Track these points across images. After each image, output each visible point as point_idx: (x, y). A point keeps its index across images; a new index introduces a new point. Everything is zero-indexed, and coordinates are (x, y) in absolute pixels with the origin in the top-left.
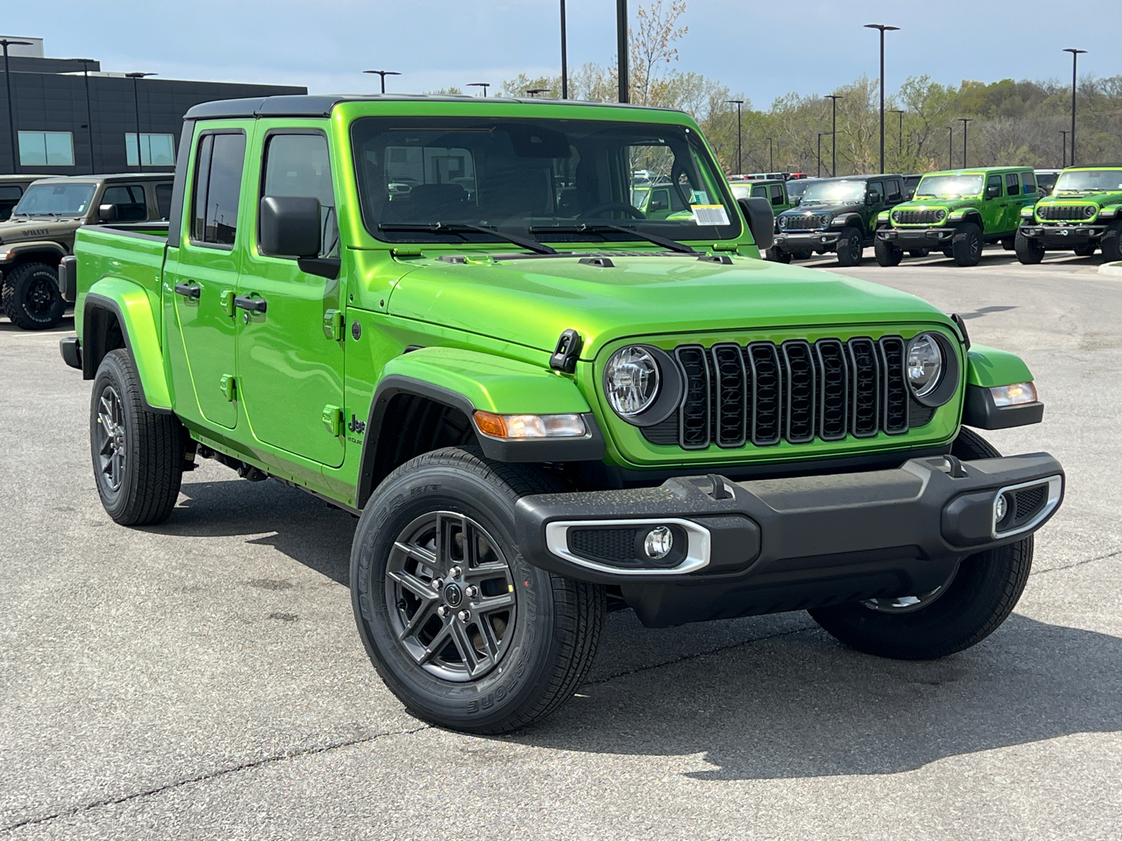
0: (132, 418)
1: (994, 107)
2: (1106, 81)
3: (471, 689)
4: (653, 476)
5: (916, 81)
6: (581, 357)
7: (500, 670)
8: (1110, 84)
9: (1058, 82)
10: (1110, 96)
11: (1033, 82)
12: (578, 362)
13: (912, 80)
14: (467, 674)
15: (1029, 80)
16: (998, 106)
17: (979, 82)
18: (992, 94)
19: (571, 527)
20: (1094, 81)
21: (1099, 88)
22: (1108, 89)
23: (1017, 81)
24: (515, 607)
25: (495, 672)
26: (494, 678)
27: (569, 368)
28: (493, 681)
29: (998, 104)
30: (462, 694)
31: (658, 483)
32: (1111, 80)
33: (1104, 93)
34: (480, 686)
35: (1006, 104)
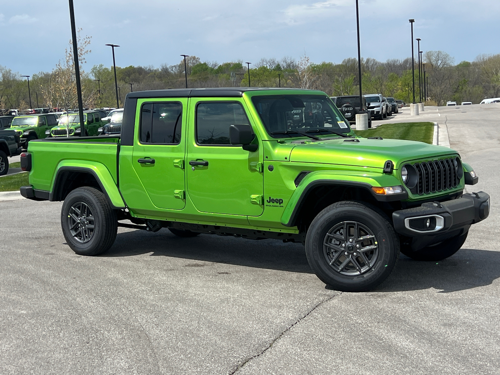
0: (101, 212)
1: (127, 78)
2: (173, 67)
3: (362, 277)
4: (418, 203)
5: (98, 67)
6: (394, 168)
7: (373, 269)
8: (174, 68)
9: (153, 67)
10: (175, 73)
11: (143, 67)
12: (394, 170)
13: (96, 66)
14: (359, 273)
15: (141, 66)
16: (129, 77)
17: (119, 67)
18: (126, 72)
19: (410, 220)
20: (168, 67)
21: (170, 70)
22: (174, 70)
23: (136, 66)
24: (378, 249)
25: (371, 270)
26: (371, 272)
27: (391, 173)
28: (371, 273)
29: (129, 76)
30: (358, 279)
31: (420, 205)
32: (174, 66)
33: (172, 72)
34: (365, 276)
35: (132, 76)
